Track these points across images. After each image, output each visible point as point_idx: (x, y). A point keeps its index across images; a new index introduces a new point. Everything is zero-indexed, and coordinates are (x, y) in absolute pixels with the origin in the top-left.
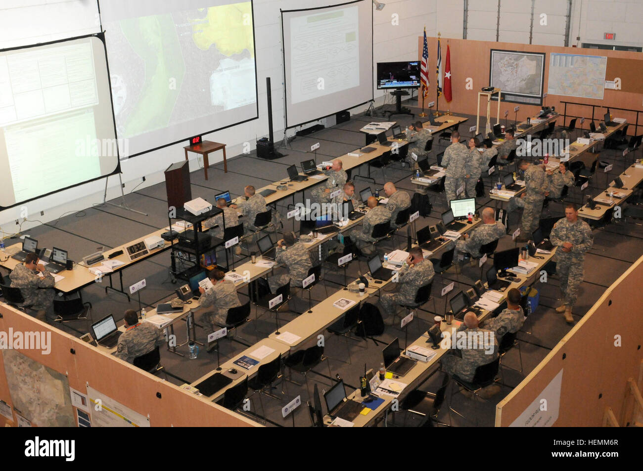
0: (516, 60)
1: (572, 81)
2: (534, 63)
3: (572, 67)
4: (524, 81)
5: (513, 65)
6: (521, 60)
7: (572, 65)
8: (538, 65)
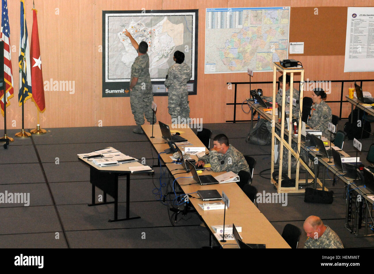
0: (149, 25)
1: (241, 49)
2: (181, 27)
3: (241, 27)
4: (166, 57)
5: (146, 33)
6: (158, 25)
7: (239, 24)
8: (186, 29)
